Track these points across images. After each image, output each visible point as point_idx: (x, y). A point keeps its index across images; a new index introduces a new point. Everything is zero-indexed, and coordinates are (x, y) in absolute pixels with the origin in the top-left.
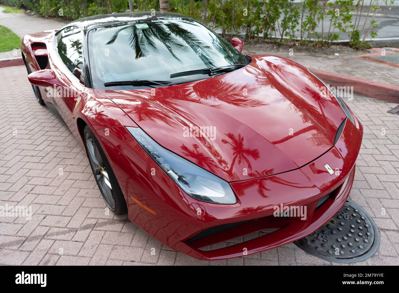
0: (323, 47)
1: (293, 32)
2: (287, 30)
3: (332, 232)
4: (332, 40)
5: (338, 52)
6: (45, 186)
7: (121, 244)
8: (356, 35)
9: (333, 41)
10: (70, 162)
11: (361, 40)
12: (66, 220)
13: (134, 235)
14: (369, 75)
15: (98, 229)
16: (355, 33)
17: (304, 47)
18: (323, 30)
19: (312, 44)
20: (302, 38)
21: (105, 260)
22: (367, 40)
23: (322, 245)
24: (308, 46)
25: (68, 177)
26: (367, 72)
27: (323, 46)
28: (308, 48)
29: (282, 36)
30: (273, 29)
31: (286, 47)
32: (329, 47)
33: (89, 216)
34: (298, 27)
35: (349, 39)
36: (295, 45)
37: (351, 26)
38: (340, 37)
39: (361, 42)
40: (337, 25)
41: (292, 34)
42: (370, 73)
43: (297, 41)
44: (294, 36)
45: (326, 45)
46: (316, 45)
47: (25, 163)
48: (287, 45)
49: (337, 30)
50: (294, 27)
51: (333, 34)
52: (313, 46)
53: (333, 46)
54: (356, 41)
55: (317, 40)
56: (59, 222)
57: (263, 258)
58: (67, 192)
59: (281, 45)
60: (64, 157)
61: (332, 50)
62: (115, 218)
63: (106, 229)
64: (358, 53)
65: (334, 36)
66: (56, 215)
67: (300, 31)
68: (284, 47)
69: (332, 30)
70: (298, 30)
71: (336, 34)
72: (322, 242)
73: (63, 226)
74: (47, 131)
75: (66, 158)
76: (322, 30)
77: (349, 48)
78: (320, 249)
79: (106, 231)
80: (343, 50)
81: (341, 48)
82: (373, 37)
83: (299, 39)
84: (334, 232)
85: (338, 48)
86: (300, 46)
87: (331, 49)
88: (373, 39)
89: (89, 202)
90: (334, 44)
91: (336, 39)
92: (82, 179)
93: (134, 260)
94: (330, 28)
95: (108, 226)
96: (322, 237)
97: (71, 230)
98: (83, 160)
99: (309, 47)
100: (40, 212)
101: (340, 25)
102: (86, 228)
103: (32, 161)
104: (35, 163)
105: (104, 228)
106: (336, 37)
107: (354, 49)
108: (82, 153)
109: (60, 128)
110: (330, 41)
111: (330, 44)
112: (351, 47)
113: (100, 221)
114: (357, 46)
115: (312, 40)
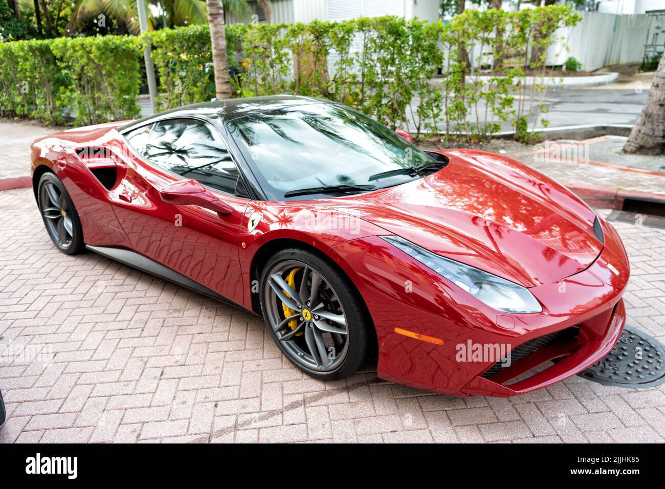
0: (481, 143)
1: (435, 122)
2: (427, 121)
3: (618, 359)
4: (492, 132)
5: (503, 148)
6: (179, 366)
7: (363, 416)
8: (522, 124)
9: (494, 134)
10: (196, 330)
11: (529, 130)
12: (255, 403)
13: (373, 402)
14: (561, 176)
15: (313, 404)
16: (520, 121)
17: (455, 144)
18: (478, 118)
19: (464, 139)
20: (448, 130)
21: (355, 437)
22: (536, 130)
23: (615, 373)
24: (459, 141)
25: (207, 349)
26: (555, 172)
27: (480, 141)
28: (459, 145)
29: (418, 129)
30: (404, 120)
31: (427, 144)
32: (489, 142)
33: (286, 392)
34: (442, 115)
35: (513, 130)
36: (439, 141)
37: (513, 112)
38: (502, 127)
39: (530, 133)
40: (496, 111)
41: (433, 125)
42: (560, 173)
43: (443, 135)
44: (436, 128)
45: (484, 140)
46: (470, 140)
47: (118, 340)
48: (428, 141)
49: (496, 119)
50: (436, 116)
51: (493, 124)
52: (467, 141)
53: (493, 141)
54: (524, 133)
55: (470, 133)
56: (244, 407)
57: (556, 398)
58: (225, 369)
59: (419, 141)
60: (179, 324)
61: (494, 146)
62: (328, 387)
63: (325, 403)
64: (529, 148)
65: (494, 127)
66: (232, 399)
67: (445, 120)
68: (425, 144)
69: (489, 119)
70: (442, 120)
71: (497, 124)
72: (613, 371)
73: (255, 411)
74: (116, 293)
75: (184, 326)
76: (476, 118)
77: (515, 143)
78: (614, 378)
79: (328, 405)
80: (509, 145)
81: (505, 143)
82: (546, 126)
83: (444, 132)
84: (621, 358)
85: (500, 143)
86: (447, 142)
87: (492, 145)
88: (546, 130)
89: (271, 375)
90: (493, 137)
91: (497, 131)
92: (235, 349)
93: (394, 430)
94: (486, 116)
95: (325, 398)
96: (610, 365)
97: (272, 413)
98: (215, 325)
99: (460, 143)
100: (202, 400)
101: (500, 111)
102: (294, 406)
103: (127, 336)
104: (134, 338)
105: (321, 402)
106: (497, 128)
107: (522, 143)
108: (205, 316)
109: (136, 285)
110: (488, 134)
111: (489, 138)
112: (517, 140)
113: (308, 395)
114: (525, 140)
115: (464, 133)
